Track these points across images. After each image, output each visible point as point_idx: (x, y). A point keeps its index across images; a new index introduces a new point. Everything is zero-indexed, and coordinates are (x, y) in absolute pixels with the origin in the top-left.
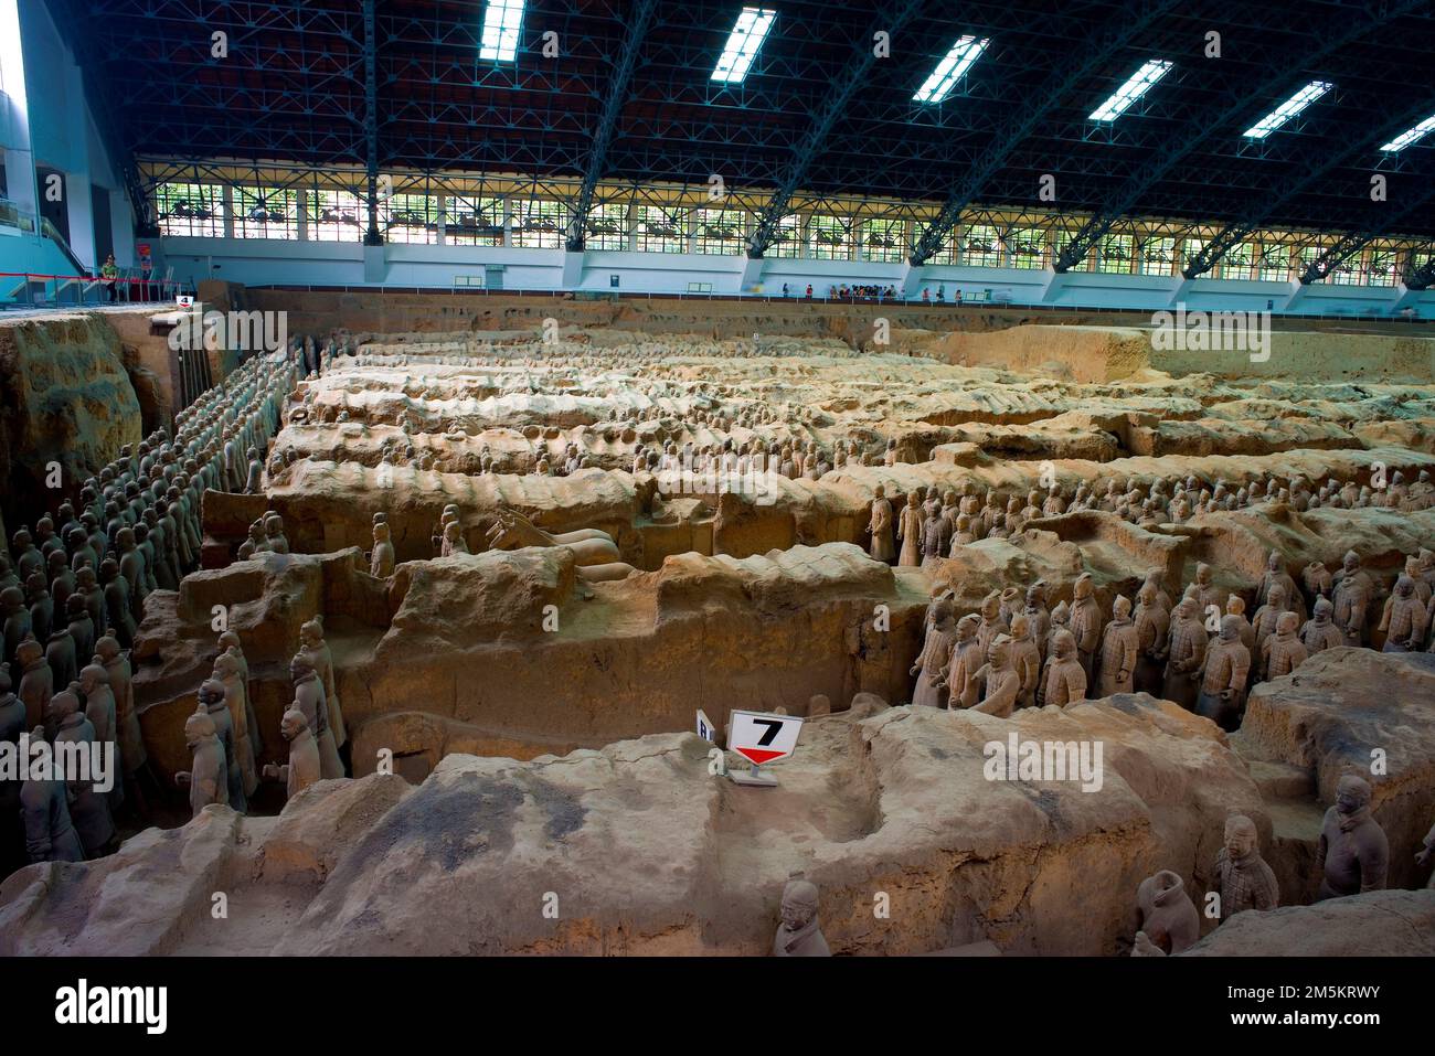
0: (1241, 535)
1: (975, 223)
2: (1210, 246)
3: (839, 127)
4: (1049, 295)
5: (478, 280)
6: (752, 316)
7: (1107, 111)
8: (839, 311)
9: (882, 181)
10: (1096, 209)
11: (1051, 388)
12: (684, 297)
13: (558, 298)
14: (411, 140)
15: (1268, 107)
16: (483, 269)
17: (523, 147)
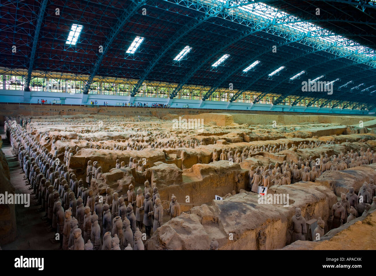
0: (291, 155)
1: (185, 89)
2: (235, 95)
3: (156, 66)
4: (202, 106)
5: (59, 102)
6: (134, 111)
7: (215, 65)
8: (154, 110)
9: (165, 78)
10: (212, 86)
11: (217, 128)
12: (115, 106)
13: (82, 107)
14: (43, 63)
15: (247, 65)
16: (59, 98)
17: (75, 67)
